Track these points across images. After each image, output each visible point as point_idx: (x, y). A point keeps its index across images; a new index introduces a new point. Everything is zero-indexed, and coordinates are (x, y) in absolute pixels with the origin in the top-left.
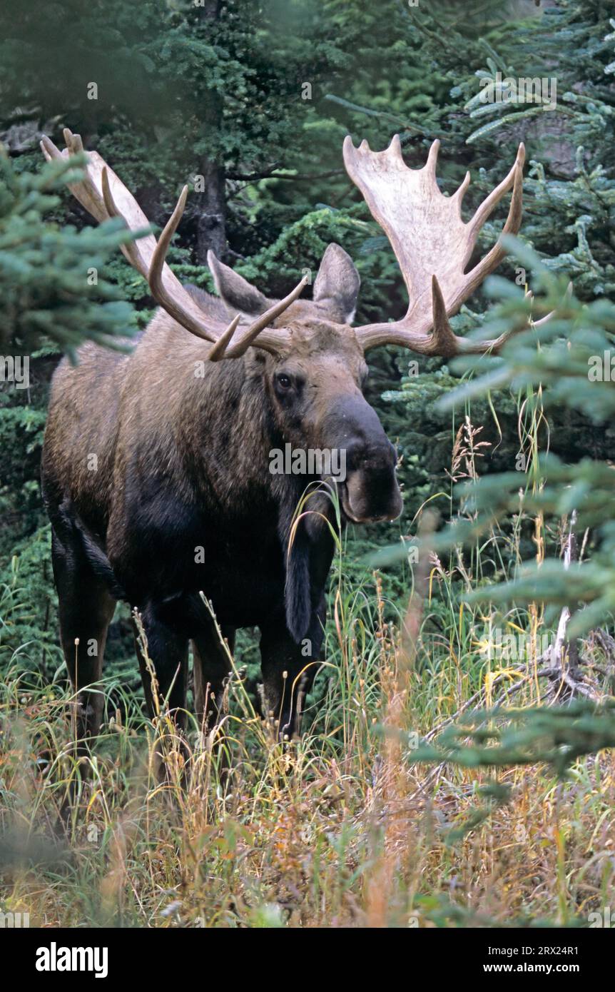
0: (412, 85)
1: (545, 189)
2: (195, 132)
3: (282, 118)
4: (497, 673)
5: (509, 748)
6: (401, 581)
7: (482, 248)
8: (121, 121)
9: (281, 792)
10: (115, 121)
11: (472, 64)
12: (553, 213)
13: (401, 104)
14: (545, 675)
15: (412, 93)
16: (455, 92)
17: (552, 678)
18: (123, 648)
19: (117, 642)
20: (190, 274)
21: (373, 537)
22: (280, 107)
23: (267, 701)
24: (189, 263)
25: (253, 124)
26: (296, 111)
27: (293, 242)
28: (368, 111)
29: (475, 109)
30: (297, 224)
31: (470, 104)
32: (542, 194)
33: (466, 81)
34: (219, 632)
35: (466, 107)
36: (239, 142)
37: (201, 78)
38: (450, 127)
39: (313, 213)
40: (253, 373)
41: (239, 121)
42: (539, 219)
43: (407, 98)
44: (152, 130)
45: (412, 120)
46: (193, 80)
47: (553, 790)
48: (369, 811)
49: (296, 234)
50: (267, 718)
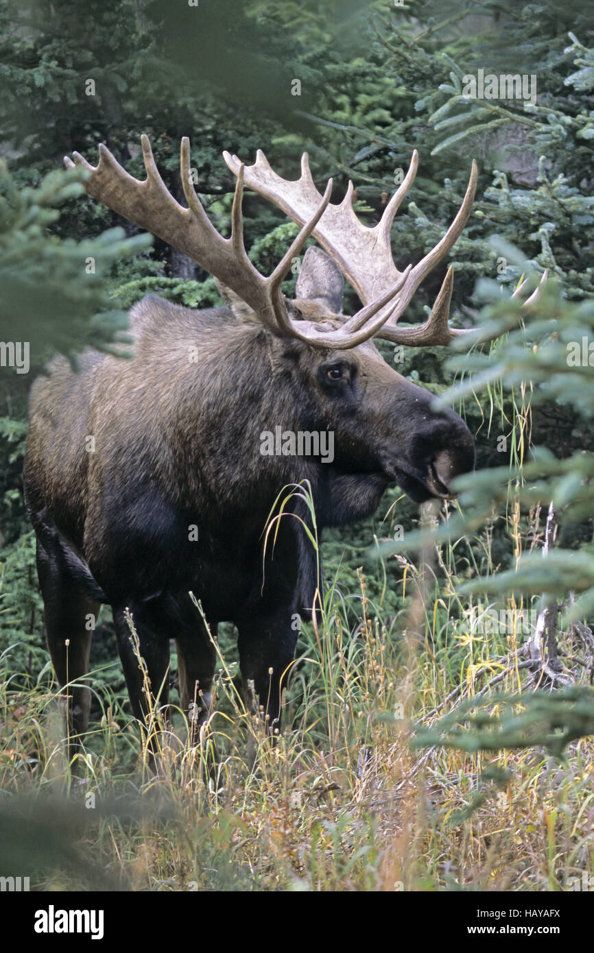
0: (370, 99)
1: (509, 198)
2: (167, 148)
3: (251, 134)
4: (479, 665)
5: (508, 733)
6: (376, 579)
7: (448, 256)
8: (96, 138)
9: (272, 784)
10: (89, 138)
11: (435, 78)
12: (517, 221)
13: (361, 118)
14: (526, 667)
15: (370, 108)
16: (419, 106)
17: (532, 670)
18: (106, 650)
19: (100, 645)
20: (165, 286)
21: (348, 538)
22: (249, 122)
23: (258, 696)
24: (164, 275)
25: (224, 140)
26: (265, 126)
27: (265, 253)
28: (335, 125)
29: (438, 122)
30: (269, 236)
31: (434, 117)
32: (506, 202)
33: (429, 94)
34: (208, 630)
35: (430, 120)
36: (210, 157)
37: (171, 96)
38: (414, 139)
39: (284, 226)
40: (280, 370)
41: (209, 137)
42: (503, 227)
43: (366, 112)
44: (126, 147)
45: (378, 133)
46: (163, 98)
47: (536, 777)
48: (358, 800)
49: (267, 245)
50: (258, 713)
